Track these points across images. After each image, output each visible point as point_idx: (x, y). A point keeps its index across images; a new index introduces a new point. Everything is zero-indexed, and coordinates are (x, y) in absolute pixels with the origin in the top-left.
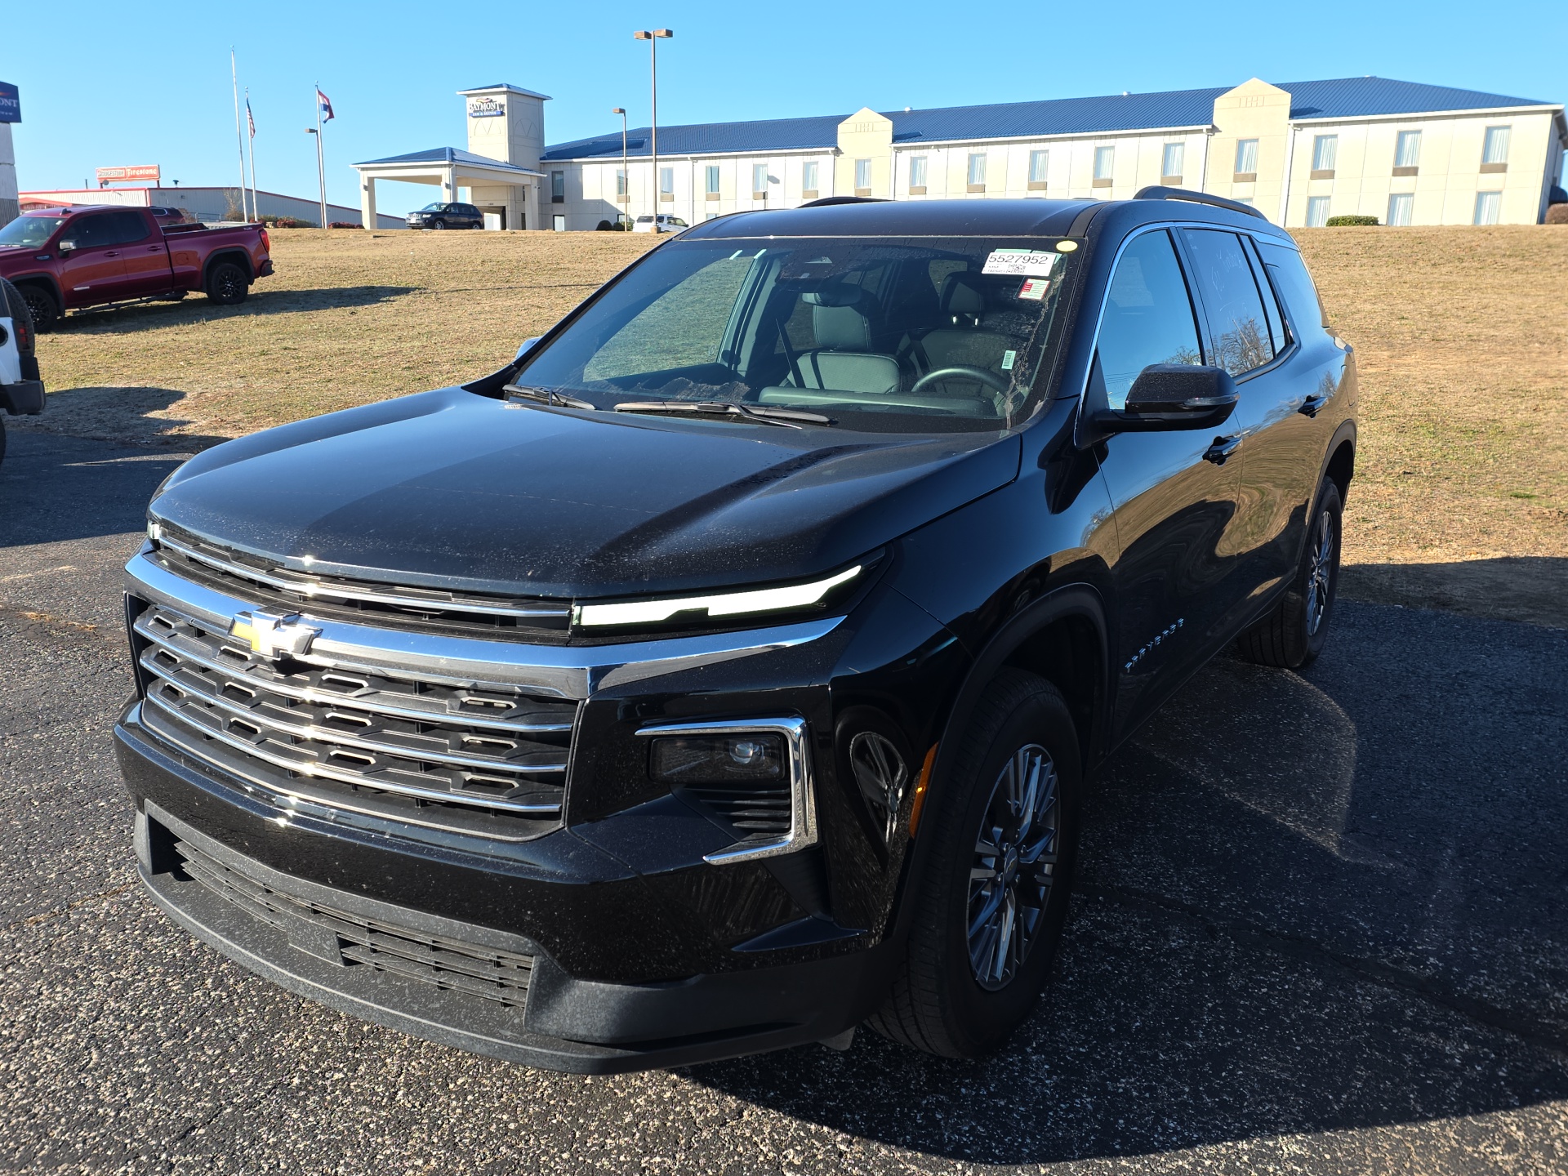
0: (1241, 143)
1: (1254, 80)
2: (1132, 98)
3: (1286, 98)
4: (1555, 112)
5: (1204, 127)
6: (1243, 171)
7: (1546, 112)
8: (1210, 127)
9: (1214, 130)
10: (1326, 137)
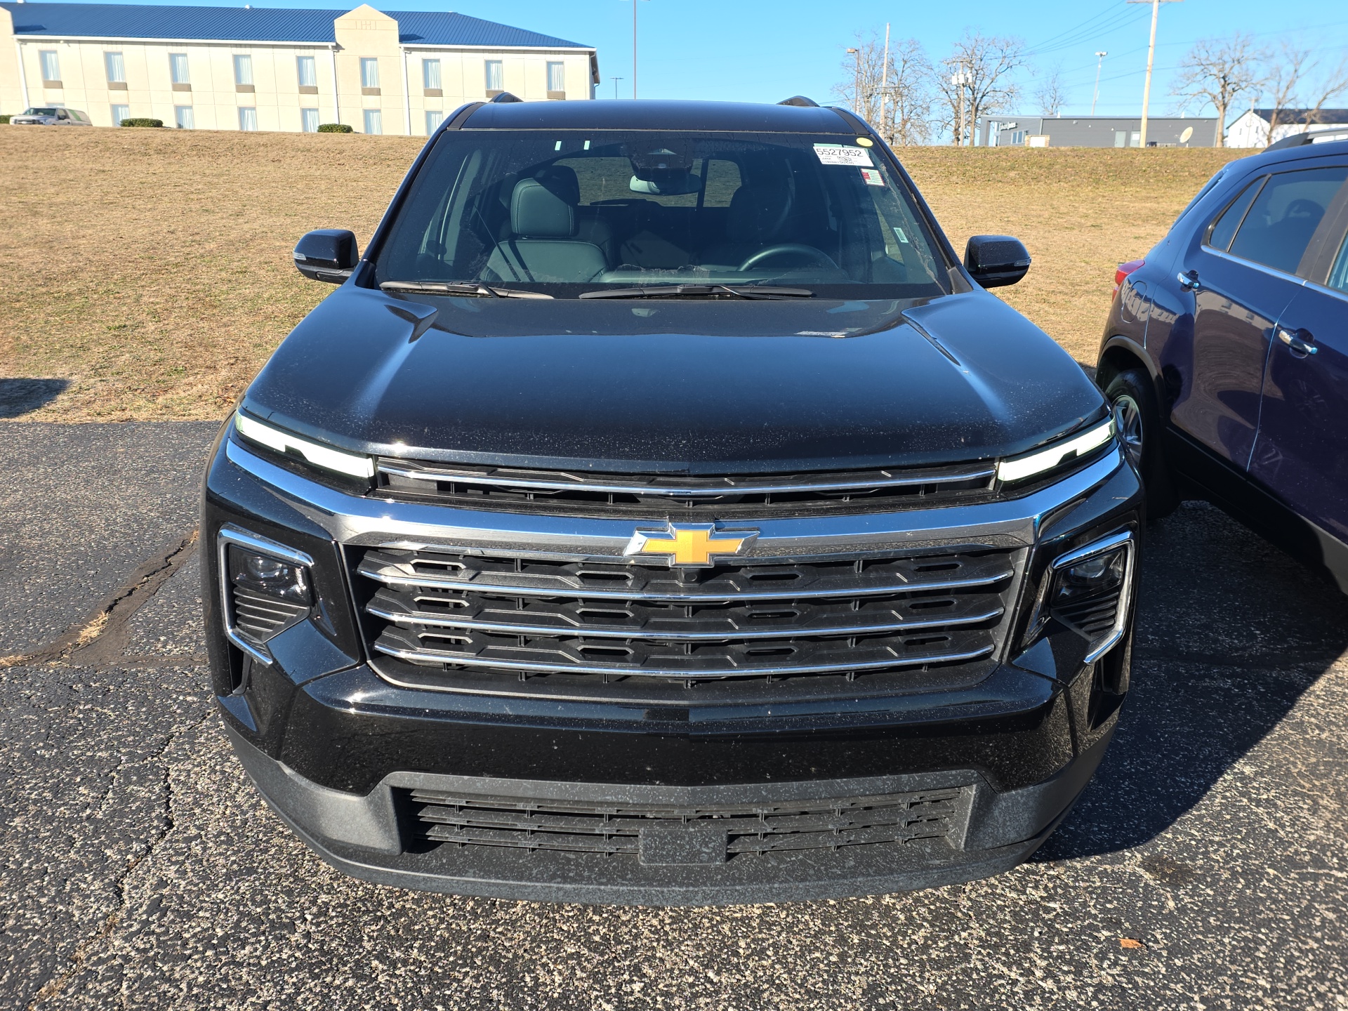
0: (363, 61)
1: (365, 6)
2: (254, 12)
3: (393, 26)
4: (591, 53)
5: (330, 44)
6: (368, 86)
7: (584, 53)
8: (334, 44)
9: (338, 47)
10: (431, 60)
